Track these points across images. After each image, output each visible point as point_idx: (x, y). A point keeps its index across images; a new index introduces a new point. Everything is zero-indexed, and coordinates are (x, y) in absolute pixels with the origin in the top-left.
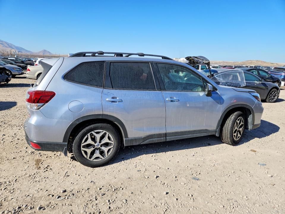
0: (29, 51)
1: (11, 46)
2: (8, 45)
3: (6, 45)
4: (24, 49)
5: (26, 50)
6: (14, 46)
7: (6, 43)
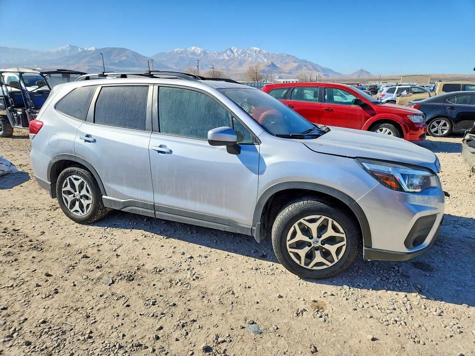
0: (339, 74)
1: (315, 68)
2: (313, 66)
3: (311, 67)
4: (332, 71)
5: (335, 73)
6: (320, 67)
7: (311, 63)
